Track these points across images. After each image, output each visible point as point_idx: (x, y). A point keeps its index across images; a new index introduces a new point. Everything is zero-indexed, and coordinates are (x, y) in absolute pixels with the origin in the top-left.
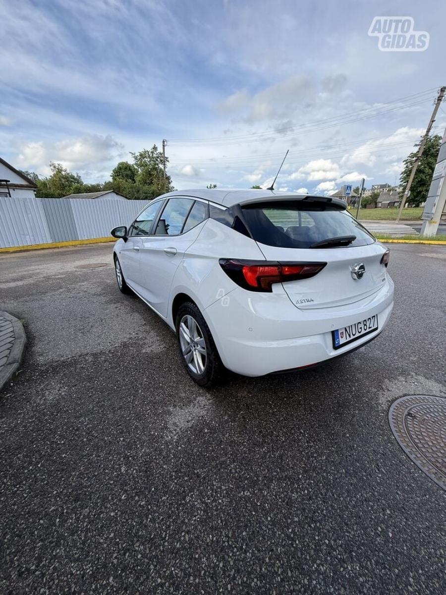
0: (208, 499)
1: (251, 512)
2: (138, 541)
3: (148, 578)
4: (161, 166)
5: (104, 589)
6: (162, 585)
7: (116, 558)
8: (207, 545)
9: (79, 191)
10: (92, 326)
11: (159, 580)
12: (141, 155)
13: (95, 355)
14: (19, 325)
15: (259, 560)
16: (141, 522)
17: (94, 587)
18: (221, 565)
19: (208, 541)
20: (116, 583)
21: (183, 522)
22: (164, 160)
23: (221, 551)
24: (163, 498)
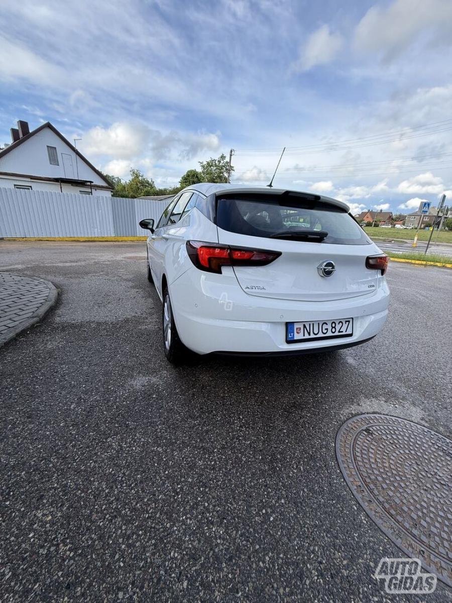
0: (125, 444)
1: (154, 463)
2: (55, 455)
3: (49, 481)
4: (226, 175)
5: (15, 477)
6: (55, 489)
7: (34, 461)
8: (105, 475)
9: (148, 194)
10: (109, 303)
11: (56, 485)
12: (208, 163)
13: (99, 324)
14: (54, 293)
15: (139, 498)
16: (65, 445)
17: (9, 474)
18: (107, 491)
19: (107, 472)
20: (26, 476)
21: (96, 454)
22: (229, 169)
23: (112, 481)
24: (91, 433)
